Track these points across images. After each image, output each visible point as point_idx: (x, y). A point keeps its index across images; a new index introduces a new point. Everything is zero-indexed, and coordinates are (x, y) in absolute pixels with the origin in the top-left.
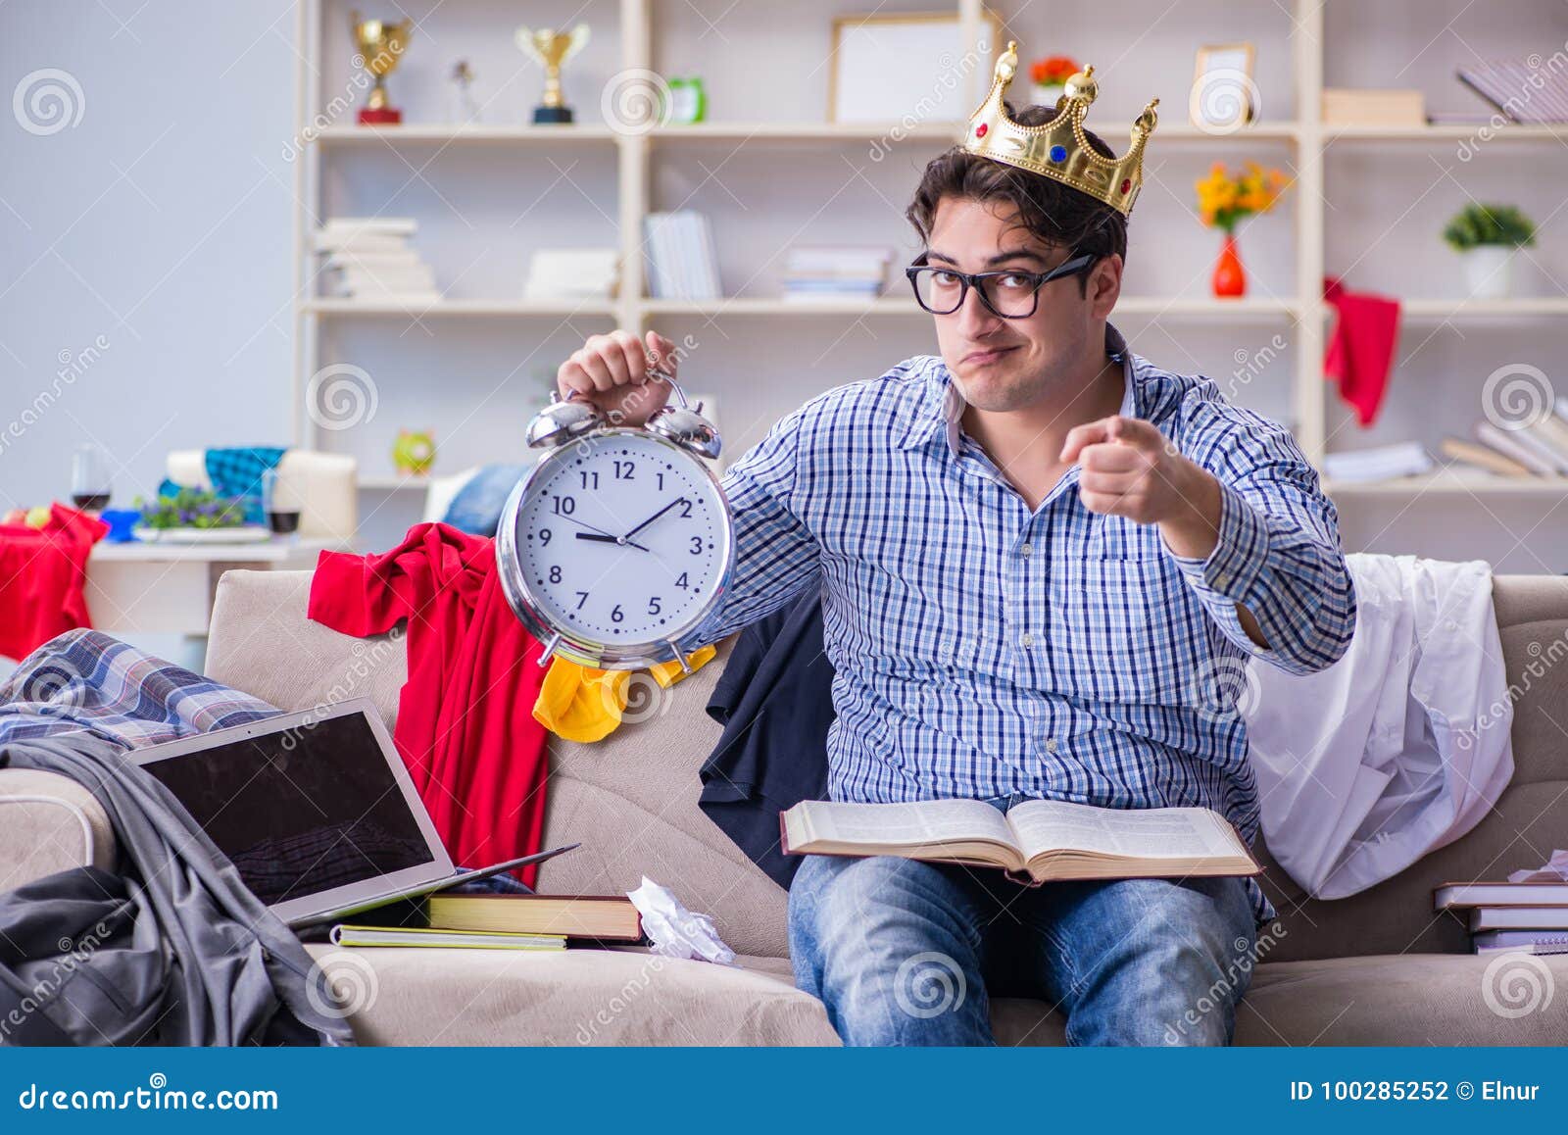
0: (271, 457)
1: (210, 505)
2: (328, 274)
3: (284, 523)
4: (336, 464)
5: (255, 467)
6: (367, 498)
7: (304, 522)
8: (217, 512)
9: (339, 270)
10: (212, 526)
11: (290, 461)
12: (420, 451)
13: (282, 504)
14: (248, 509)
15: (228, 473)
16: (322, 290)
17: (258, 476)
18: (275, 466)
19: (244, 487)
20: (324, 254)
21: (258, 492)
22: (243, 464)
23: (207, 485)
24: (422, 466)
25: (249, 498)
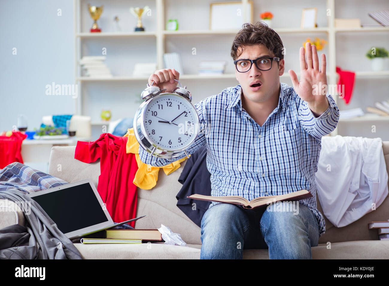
0: (69, 117)
1: (53, 130)
2: (83, 71)
3: (72, 134)
4: (86, 119)
5: (65, 120)
6: (94, 127)
7: (77, 134)
8: (55, 131)
9: (86, 70)
10: (54, 135)
11: (74, 118)
12: (107, 115)
13: (72, 129)
14: (63, 131)
15: (58, 122)
16: (82, 75)
17: (66, 122)
18: (70, 119)
19: (62, 125)
20: (82, 66)
21: (65, 126)
22: (62, 119)
23: (53, 124)
24: (108, 119)
25: (63, 128)
